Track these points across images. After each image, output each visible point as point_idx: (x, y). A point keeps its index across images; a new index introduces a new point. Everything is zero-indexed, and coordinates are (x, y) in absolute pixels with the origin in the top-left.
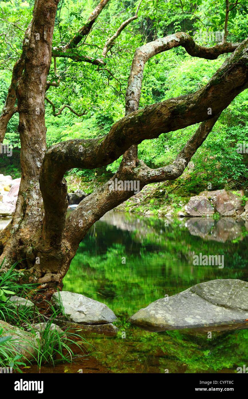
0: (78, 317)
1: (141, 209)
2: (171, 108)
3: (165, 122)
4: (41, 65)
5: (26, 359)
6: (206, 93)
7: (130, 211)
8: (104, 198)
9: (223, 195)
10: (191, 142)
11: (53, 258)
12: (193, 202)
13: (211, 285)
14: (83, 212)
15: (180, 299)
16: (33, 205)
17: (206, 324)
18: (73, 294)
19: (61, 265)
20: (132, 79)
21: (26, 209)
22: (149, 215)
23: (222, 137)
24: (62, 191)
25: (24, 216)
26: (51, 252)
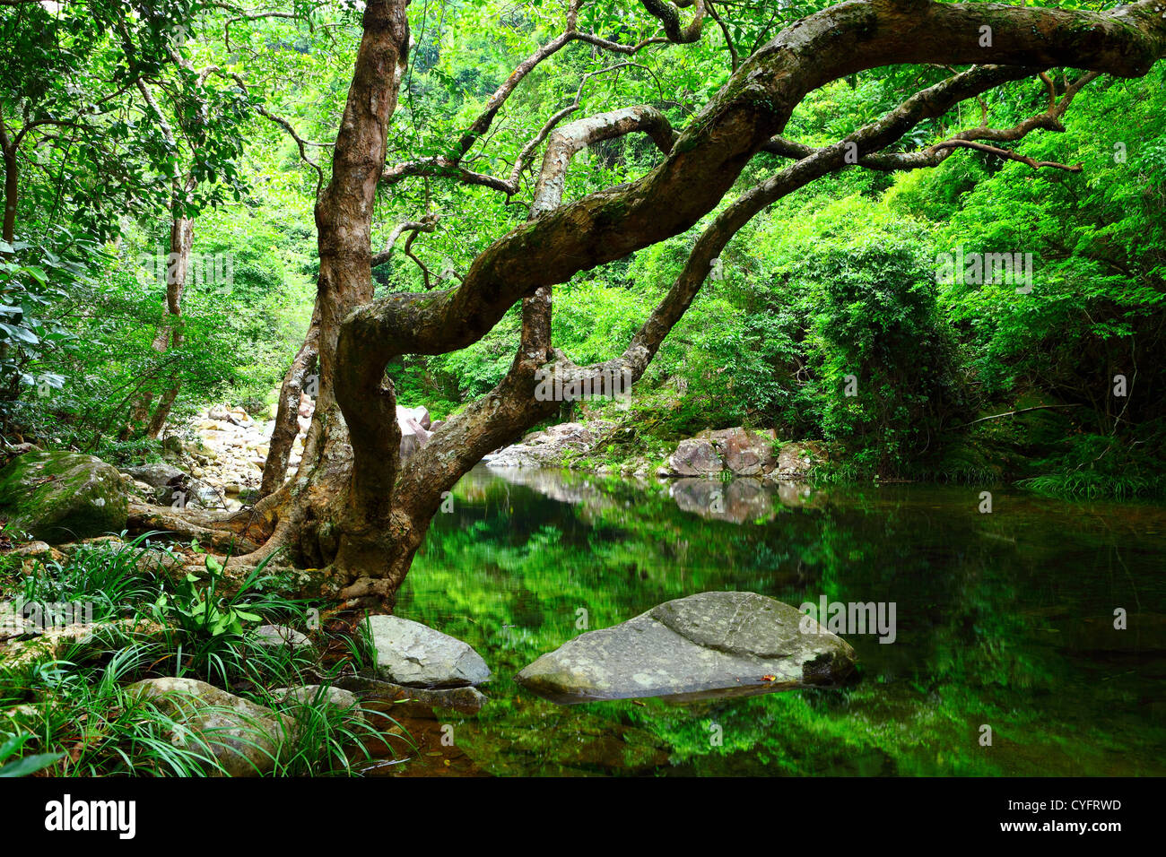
0: (406, 672)
1: (590, 462)
2: (595, 211)
3: (581, 244)
4: (365, 163)
5: (255, 771)
6: (668, 171)
7: (570, 465)
8: (481, 426)
9: (739, 436)
10: (659, 313)
11: (372, 548)
12: (685, 450)
13: (695, 605)
14: (439, 454)
15: (626, 635)
16: (338, 439)
17: (678, 688)
18: (403, 621)
19: (391, 562)
20: (542, 186)
21: (324, 447)
22: (606, 473)
23: (738, 332)
24: (382, 406)
25: (319, 461)
26: (367, 534)
